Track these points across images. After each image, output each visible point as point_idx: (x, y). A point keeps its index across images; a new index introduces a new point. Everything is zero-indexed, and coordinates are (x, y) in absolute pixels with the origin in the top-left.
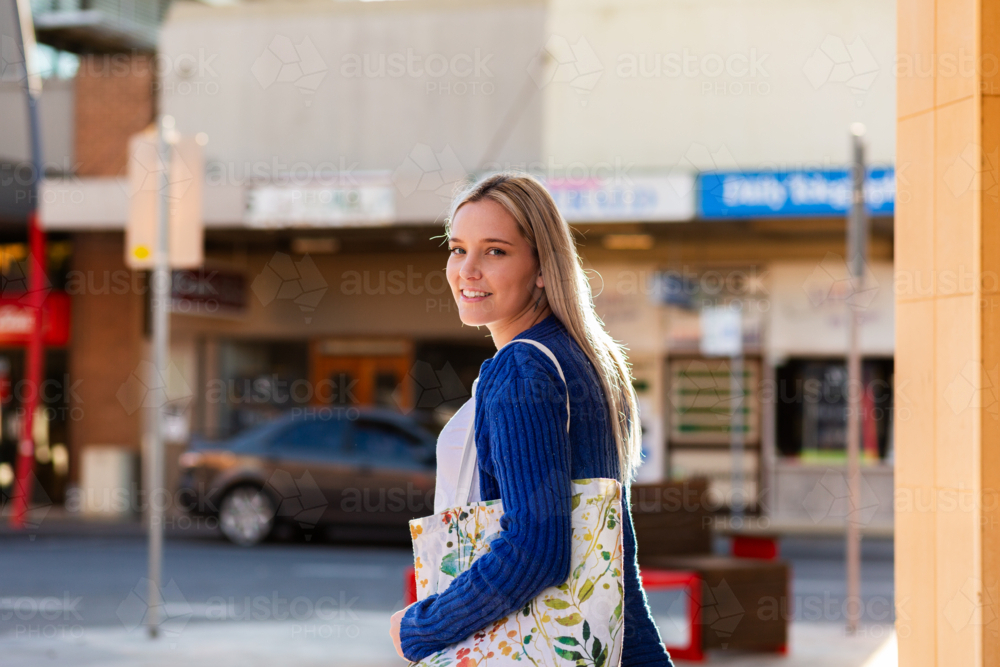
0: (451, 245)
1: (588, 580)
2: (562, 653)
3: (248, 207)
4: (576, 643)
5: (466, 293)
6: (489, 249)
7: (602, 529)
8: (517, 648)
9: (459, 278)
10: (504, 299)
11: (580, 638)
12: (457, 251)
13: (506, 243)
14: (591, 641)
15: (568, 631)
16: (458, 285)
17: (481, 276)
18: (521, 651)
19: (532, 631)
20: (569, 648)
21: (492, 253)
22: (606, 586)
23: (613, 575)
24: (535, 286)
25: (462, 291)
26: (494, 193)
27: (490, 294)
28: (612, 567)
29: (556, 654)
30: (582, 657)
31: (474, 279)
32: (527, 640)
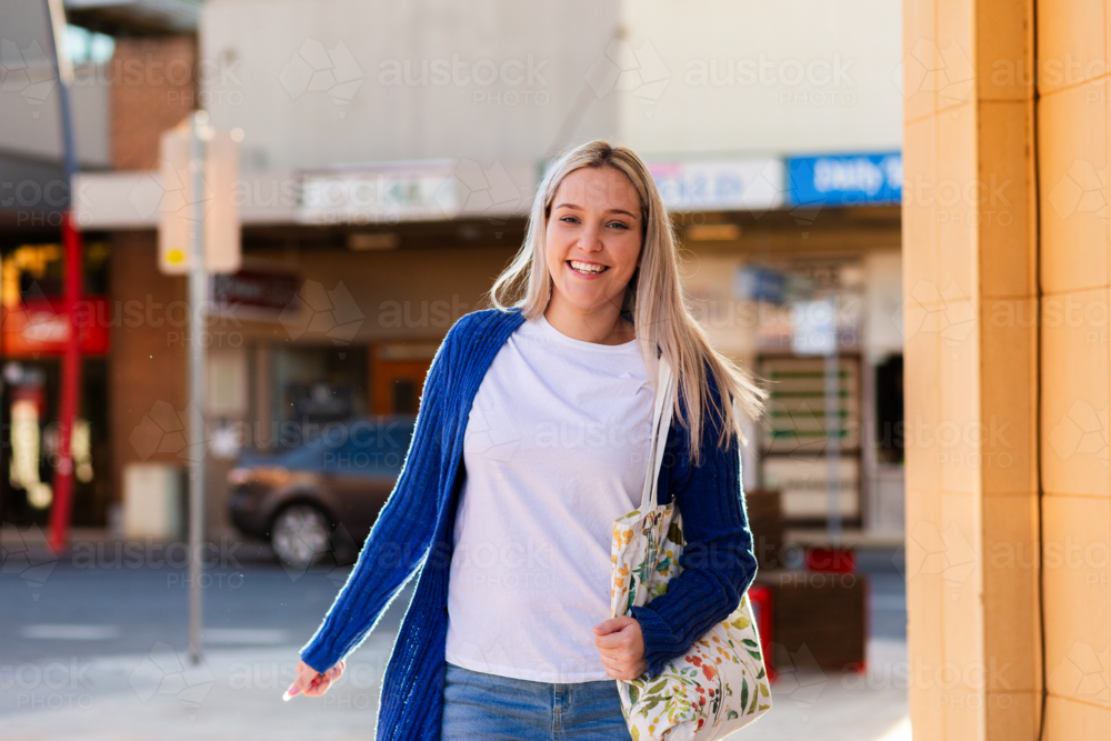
3: (299, 202)
6: (610, 222)
13: (631, 215)
17: (603, 249)
21: (612, 226)
25: (569, 262)
26: (617, 161)
27: (609, 268)
31: (595, 251)
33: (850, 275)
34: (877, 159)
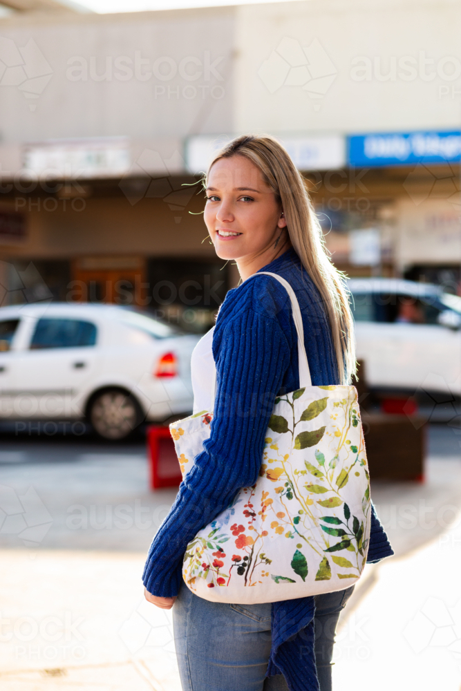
0: (208, 193)
1: (343, 470)
2: (329, 531)
3: (24, 165)
4: (339, 522)
5: (221, 233)
6: (240, 197)
7: (349, 427)
8: (289, 528)
9: (215, 220)
10: (253, 237)
11: (342, 517)
12: (213, 199)
13: (255, 191)
14: (351, 519)
15: (330, 512)
16: (214, 227)
17: (234, 219)
18: (293, 531)
19: (299, 512)
20: (334, 526)
21: (243, 200)
22: (357, 474)
23: (361, 465)
24: (277, 226)
25: (218, 231)
26: (244, 150)
27: (241, 234)
28: (360, 459)
29: (323, 532)
30: (346, 534)
31: (228, 221)
32: (297, 520)
33: (386, 213)
34: (406, 136)
